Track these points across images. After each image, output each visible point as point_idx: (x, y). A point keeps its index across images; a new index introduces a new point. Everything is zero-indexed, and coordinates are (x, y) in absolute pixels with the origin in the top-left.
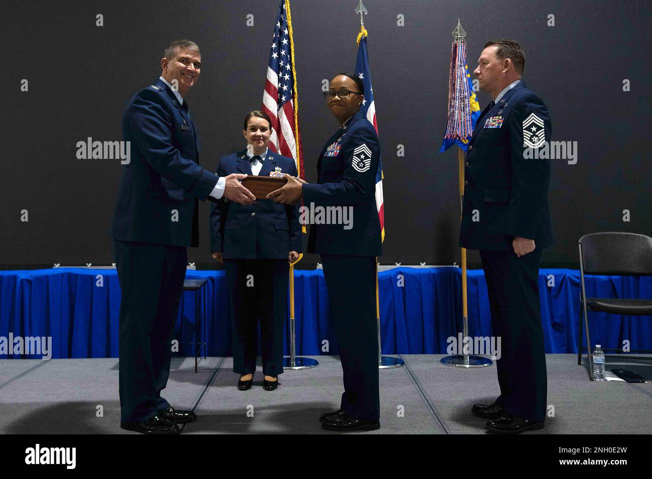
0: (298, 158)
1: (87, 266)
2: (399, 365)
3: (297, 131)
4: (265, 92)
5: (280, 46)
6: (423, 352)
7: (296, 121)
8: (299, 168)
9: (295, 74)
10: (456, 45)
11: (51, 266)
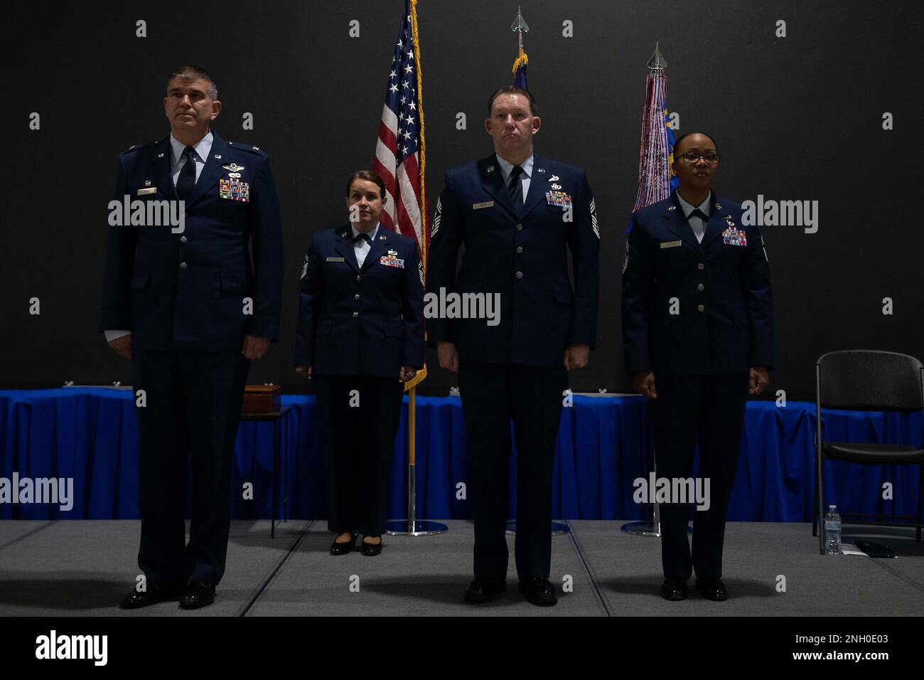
0: (424, 236)
1: (113, 385)
2: (561, 532)
3: (423, 198)
4: (379, 140)
5: (402, 75)
6: (600, 516)
7: (423, 182)
8: (424, 250)
9: (422, 115)
10: (652, 80)
11: (60, 385)
